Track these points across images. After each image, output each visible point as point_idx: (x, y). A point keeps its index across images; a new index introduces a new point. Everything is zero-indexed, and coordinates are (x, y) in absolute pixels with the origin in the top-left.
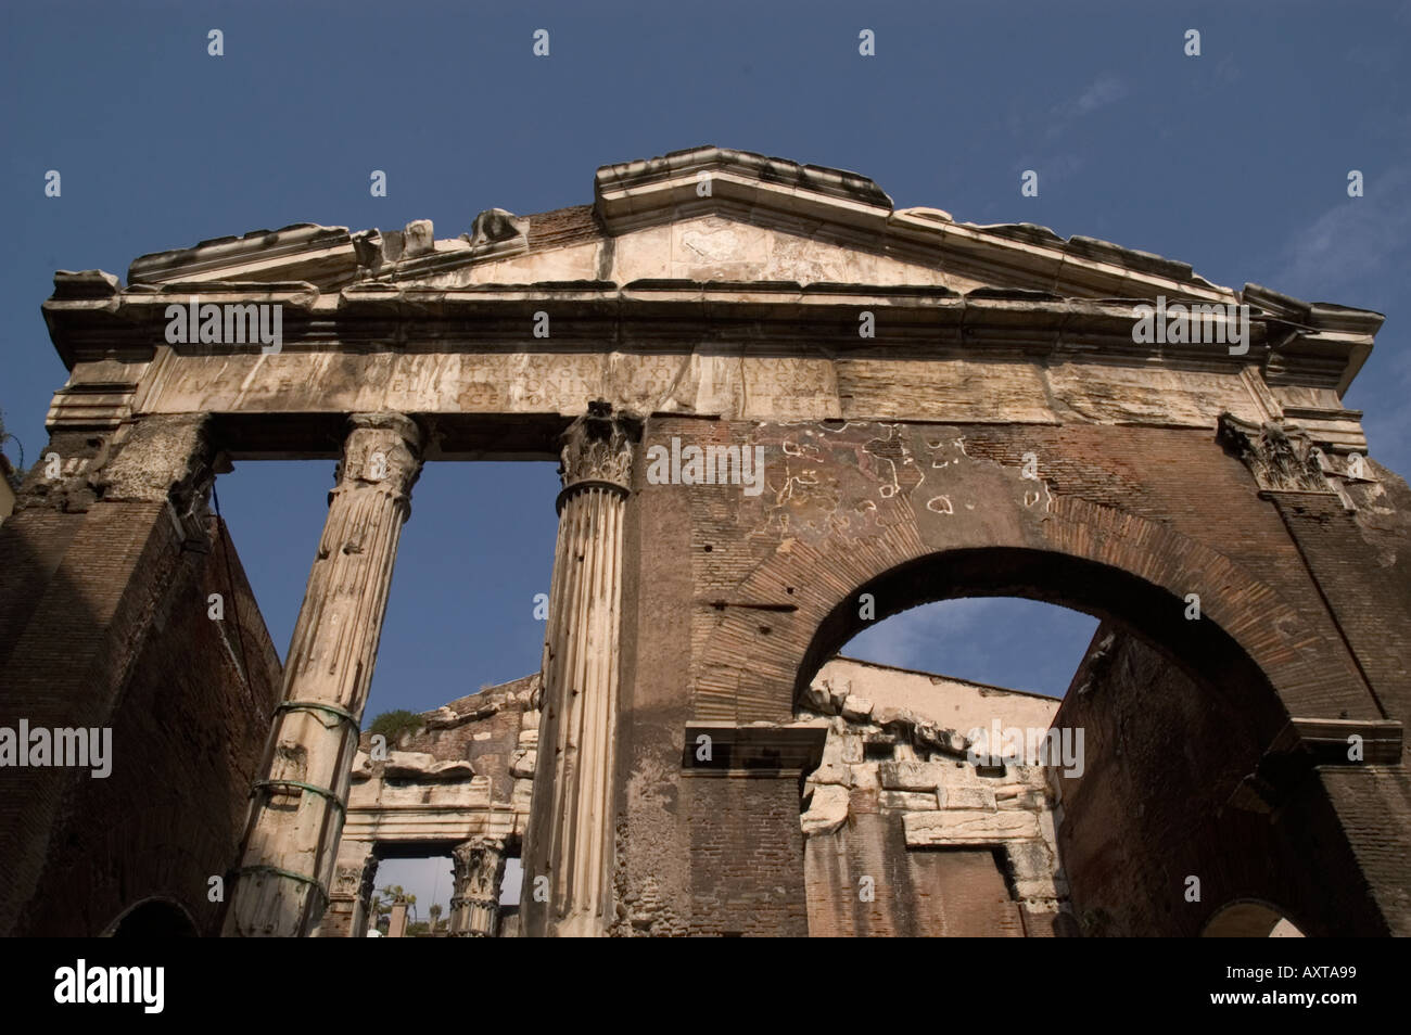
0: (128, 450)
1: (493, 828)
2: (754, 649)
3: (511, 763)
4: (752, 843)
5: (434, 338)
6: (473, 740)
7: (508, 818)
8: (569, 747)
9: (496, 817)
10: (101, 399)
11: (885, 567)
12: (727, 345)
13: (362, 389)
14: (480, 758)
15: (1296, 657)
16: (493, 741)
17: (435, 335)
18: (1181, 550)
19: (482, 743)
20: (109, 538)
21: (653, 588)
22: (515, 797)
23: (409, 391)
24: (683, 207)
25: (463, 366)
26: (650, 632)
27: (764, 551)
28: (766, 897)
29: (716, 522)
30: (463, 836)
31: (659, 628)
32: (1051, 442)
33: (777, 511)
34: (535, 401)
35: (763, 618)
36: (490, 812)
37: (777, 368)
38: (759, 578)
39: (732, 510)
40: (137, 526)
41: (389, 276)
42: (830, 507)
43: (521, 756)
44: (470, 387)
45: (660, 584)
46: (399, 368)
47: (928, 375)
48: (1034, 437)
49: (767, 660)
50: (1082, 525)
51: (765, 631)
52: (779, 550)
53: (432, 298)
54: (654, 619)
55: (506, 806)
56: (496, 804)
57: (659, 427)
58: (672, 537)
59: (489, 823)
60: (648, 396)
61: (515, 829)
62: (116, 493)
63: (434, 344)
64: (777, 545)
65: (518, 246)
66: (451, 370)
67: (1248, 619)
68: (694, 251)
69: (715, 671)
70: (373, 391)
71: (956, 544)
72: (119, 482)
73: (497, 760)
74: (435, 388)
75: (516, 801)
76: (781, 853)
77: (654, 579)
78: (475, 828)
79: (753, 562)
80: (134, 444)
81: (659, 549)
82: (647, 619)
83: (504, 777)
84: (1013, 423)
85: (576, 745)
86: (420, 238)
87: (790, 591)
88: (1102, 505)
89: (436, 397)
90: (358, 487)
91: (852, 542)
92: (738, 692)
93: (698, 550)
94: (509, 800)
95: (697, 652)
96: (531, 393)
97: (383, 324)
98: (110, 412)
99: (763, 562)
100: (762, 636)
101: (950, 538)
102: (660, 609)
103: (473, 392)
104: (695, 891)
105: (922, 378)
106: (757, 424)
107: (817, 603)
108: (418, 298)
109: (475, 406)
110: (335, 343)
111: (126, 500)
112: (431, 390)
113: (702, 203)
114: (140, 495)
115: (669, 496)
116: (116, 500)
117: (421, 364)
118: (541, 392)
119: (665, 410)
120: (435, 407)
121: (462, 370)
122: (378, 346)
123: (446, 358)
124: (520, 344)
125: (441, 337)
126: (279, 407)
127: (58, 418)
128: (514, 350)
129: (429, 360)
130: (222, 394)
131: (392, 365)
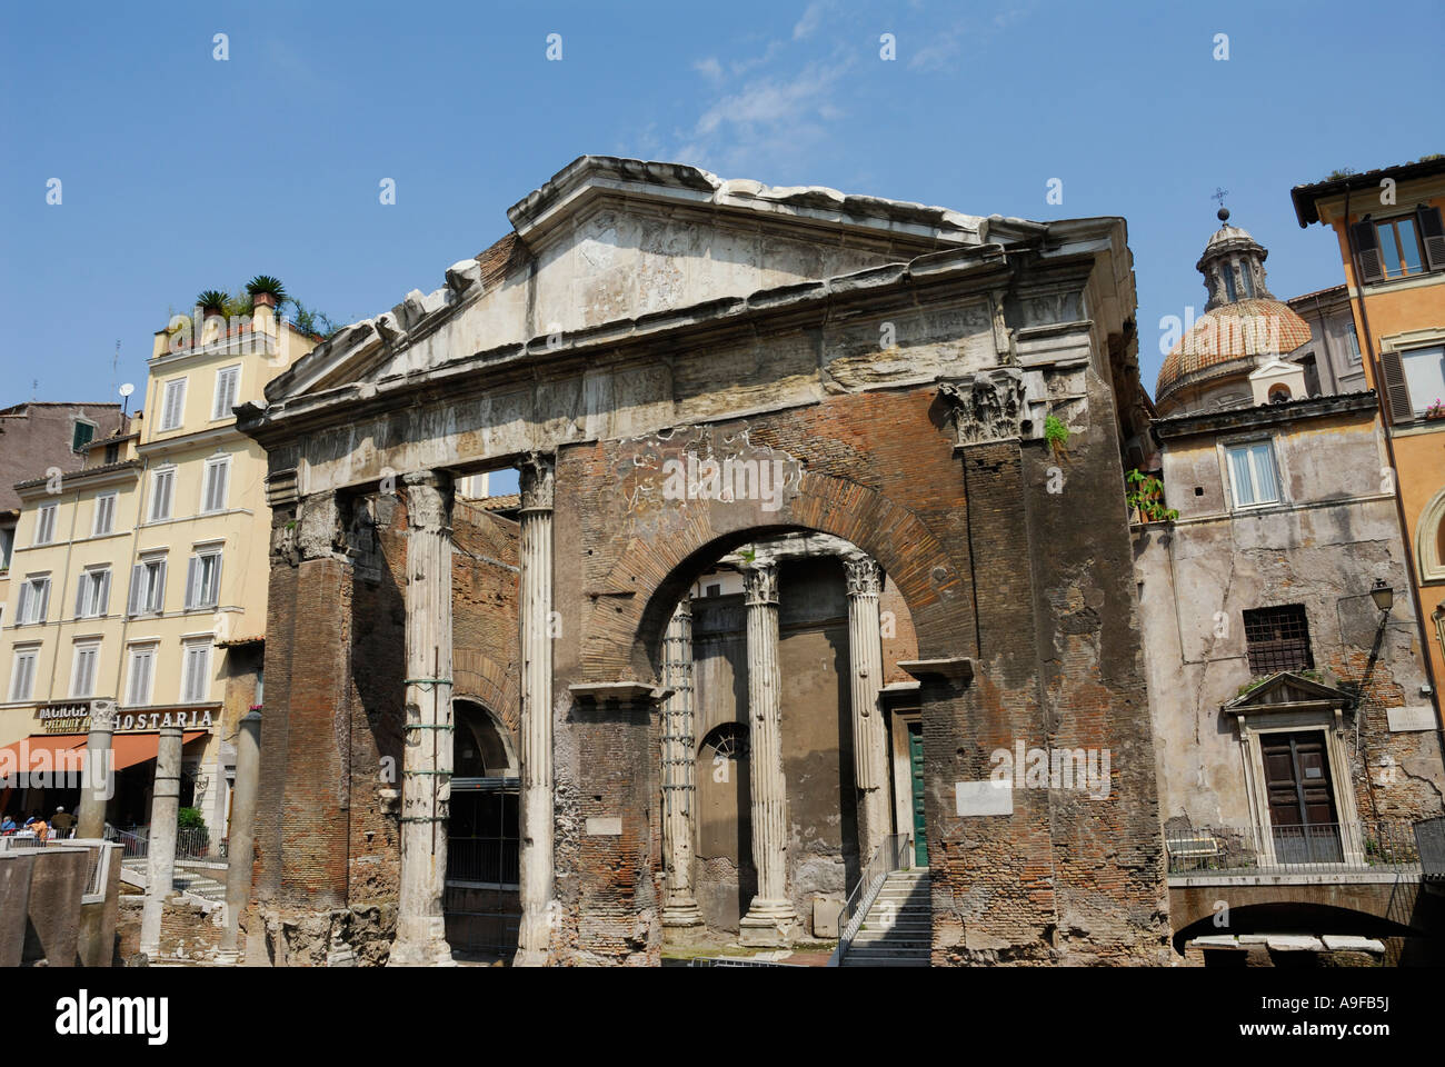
0: (306, 521)
2: (612, 624)
4: (607, 747)
10: (283, 484)
11: (688, 553)
12: (601, 370)
13: (406, 450)
15: (937, 599)
18: (883, 512)
23: (431, 446)
24: (577, 215)
25: (456, 418)
27: (620, 550)
28: (612, 777)
29: (595, 531)
32: (809, 421)
33: (629, 516)
35: (618, 602)
37: (634, 383)
38: (617, 572)
39: (603, 520)
40: (322, 577)
41: (406, 343)
42: (659, 508)
44: (462, 437)
45: (565, 582)
46: (424, 427)
47: (733, 368)
48: (798, 419)
49: (619, 632)
50: (817, 499)
51: (619, 610)
52: (628, 548)
57: (563, 457)
58: (571, 547)
62: (308, 554)
64: (627, 545)
65: (476, 290)
66: (449, 423)
67: (913, 569)
68: (588, 262)
69: (593, 641)
70: (412, 450)
71: (732, 529)
72: (307, 546)
74: (444, 442)
76: (620, 753)
79: (614, 560)
80: (308, 518)
81: (563, 558)
84: (784, 409)
85: (530, 694)
86: (415, 309)
87: (633, 579)
88: (835, 477)
90: (416, 531)
91: (669, 535)
92: (604, 654)
93: (584, 555)
95: (584, 630)
96: (495, 436)
97: (405, 398)
98: (290, 492)
99: (619, 559)
100: (617, 614)
101: (729, 524)
102: (565, 600)
103: (464, 443)
104: (582, 775)
105: (728, 372)
106: (619, 442)
107: (646, 588)
108: (415, 381)
109: (466, 453)
110: (386, 416)
111: (314, 558)
112: (442, 444)
113: (590, 206)
114: (319, 553)
115: (569, 515)
116: (311, 559)
117: (434, 421)
118: (500, 434)
119: (569, 435)
120: (446, 458)
121: (456, 422)
122: (409, 412)
123: (447, 413)
124: (484, 394)
125: (440, 399)
126: (368, 474)
127: (272, 501)
128: (482, 398)
129: (438, 416)
130: (340, 469)
131: (420, 425)
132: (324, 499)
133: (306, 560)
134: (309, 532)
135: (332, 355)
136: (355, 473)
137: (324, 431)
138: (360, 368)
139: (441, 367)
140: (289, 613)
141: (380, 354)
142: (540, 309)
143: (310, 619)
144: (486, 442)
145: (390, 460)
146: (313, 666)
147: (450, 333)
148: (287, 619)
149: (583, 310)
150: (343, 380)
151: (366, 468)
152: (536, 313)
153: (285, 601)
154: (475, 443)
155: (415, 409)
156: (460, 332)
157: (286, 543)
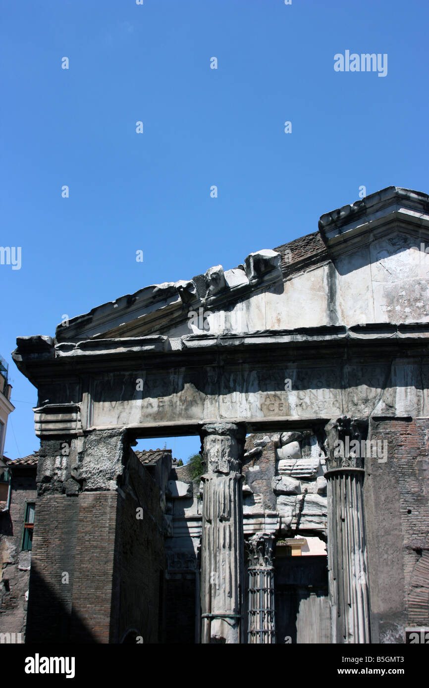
0: (88, 455)
1: (267, 526)
3: (273, 486)
5: (239, 363)
6: (249, 471)
7: (275, 520)
8: (350, 635)
9: (268, 520)
10: (60, 417)
13: (205, 403)
14: (254, 483)
16: (261, 472)
17: (241, 361)
19: (255, 473)
20: (96, 517)
21: (383, 539)
22: (279, 507)
23: (232, 402)
24: (375, 232)
25: (259, 381)
26: (383, 568)
29: (413, 494)
30: (251, 532)
31: (387, 565)
34: (304, 407)
36: (264, 517)
39: (421, 485)
40: (108, 509)
43: (279, 480)
44: (266, 398)
45: (386, 537)
46: (223, 385)
53: (237, 343)
54: (385, 559)
55: (274, 513)
56: (268, 512)
57: (377, 427)
58: (390, 506)
59: (264, 524)
60: (368, 400)
61: (280, 526)
62: (90, 485)
63: (240, 367)
66: (253, 385)
68: (385, 270)
69: (417, 590)
70: (212, 403)
72: (89, 478)
73: (265, 483)
74: (247, 400)
75: (279, 509)
77: (383, 534)
78: (257, 527)
80: (90, 451)
81: (384, 514)
82: (381, 559)
83: (270, 494)
85: (352, 634)
86: (218, 281)
89: (248, 406)
90: (218, 476)
93: (404, 514)
94: (275, 509)
95: (407, 579)
96: (301, 401)
98: (68, 425)
102: (387, 553)
103: (268, 402)
108: (228, 343)
109: (271, 413)
110: (183, 369)
111: (96, 490)
112: (244, 401)
113: (387, 227)
114: (103, 485)
115: (387, 478)
116: (92, 490)
117: (235, 381)
118: (307, 400)
119: (379, 410)
120: (249, 415)
121: (259, 384)
122: (208, 369)
123: (249, 375)
124: (290, 364)
125: (244, 362)
126: (162, 419)
127: (42, 430)
128: (287, 368)
129: (239, 378)
130: (127, 411)
131: (219, 382)
132: (111, 436)
133: (87, 490)
134: (92, 465)
135: (133, 308)
136: (147, 416)
137: (112, 374)
138: (154, 324)
139: (257, 335)
140: (61, 539)
141: (176, 315)
142: (342, 301)
143: (96, 547)
144: (293, 406)
145: (186, 409)
146: (99, 593)
147: (248, 307)
148: (59, 546)
149: (385, 308)
150: (135, 332)
151: (159, 413)
152: (337, 303)
153: (56, 527)
154: (281, 405)
155: (214, 367)
156: (258, 307)
157: (59, 472)
